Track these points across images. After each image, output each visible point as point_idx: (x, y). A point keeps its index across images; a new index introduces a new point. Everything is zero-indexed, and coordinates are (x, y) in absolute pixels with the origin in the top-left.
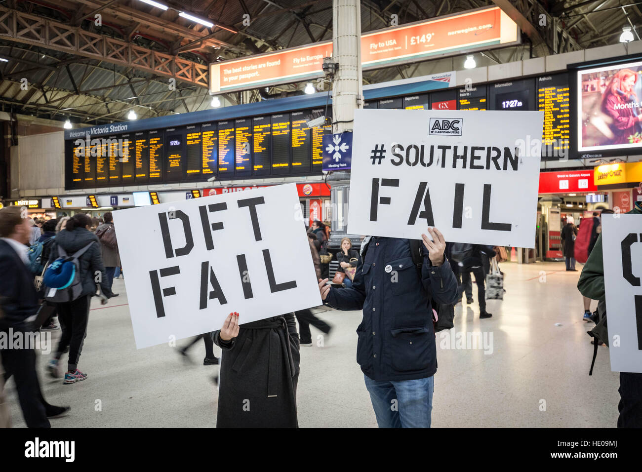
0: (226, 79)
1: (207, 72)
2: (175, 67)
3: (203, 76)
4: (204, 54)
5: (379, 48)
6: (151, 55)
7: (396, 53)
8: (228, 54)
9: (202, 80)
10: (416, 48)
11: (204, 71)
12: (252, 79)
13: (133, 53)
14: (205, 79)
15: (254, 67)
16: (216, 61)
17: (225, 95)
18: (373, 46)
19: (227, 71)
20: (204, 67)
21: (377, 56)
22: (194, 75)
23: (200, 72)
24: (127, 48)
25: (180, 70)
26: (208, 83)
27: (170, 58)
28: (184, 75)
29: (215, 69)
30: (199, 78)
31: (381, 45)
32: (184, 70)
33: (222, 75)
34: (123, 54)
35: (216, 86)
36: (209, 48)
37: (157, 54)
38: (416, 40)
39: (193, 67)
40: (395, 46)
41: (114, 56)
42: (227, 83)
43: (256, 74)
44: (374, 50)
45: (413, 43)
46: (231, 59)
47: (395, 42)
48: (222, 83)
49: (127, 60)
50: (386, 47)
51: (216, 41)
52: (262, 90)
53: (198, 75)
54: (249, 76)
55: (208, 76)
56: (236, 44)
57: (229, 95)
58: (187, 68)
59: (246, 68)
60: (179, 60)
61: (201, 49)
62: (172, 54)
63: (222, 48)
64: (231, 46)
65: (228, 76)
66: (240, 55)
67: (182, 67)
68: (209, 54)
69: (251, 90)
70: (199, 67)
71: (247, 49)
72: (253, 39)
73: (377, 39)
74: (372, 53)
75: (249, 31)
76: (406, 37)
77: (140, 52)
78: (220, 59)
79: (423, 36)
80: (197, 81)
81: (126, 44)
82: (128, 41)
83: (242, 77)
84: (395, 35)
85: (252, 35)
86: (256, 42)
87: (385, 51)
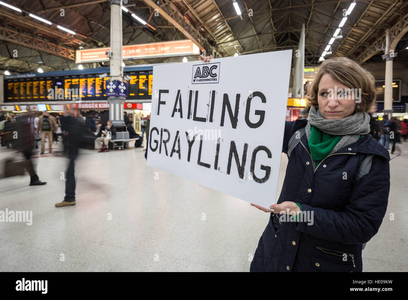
0: (83, 57)
1: (75, 53)
2: (58, 50)
3: (72, 55)
4: (73, 46)
5: (148, 51)
6: (45, 43)
7: (155, 53)
8: (85, 47)
9: (72, 57)
10: (163, 52)
11: (73, 53)
12: (95, 58)
13: (35, 42)
14: (74, 56)
15: (96, 53)
16: (79, 49)
17: (84, 64)
18: (146, 49)
19: (84, 54)
20: (73, 51)
21: (148, 54)
22: (68, 54)
23: (71, 53)
24: (32, 39)
25: (60, 51)
26: (75, 58)
27: (55, 45)
28: (63, 54)
29: (78, 53)
31: (150, 49)
32: (63, 52)
33: (82, 55)
34: (30, 42)
35: (78, 60)
36: (75, 43)
37: (49, 43)
38: (163, 49)
39: (67, 51)
40: (155, 50)
41: (25, 42)
42: (84, 59)
43: (97, 56)
44: (146, 51)
45: (162, 50)
46: (86, 49)
48: (82, 59)
49: (32, 44)
50: (151, 50)
51: (78, 40)
52: (100, 63)
53: (70, 54)
54: (94, 57)
55: (75, 55)
56: (89, 43)
57: (86, 64)
58: (64, 51)
59: (92, 53)
60: (60, 47)
61: (71, 43)
62: (57, 44)
63: (82, 44)
64: (86, 43)
65: (84, 56)
66: (91, 48)
67: (61, 50)
68: (75, 46)
69: (96, 63)
70: (70, 51)
71: (94, 45)
72: (97, 41)
73: (148, 47)
74: (146, 52)
75: (94, 38)
76: (159, 47)
77: (39, 42)
78: (82, 49)
79: (166, 48)
80: (69, 57)
81: (31, 38)
82: (33, 36)
83: (91, 57)
84: (155, 46)
85: (96, 40)
86: (98, 43)
87: (151, 52)
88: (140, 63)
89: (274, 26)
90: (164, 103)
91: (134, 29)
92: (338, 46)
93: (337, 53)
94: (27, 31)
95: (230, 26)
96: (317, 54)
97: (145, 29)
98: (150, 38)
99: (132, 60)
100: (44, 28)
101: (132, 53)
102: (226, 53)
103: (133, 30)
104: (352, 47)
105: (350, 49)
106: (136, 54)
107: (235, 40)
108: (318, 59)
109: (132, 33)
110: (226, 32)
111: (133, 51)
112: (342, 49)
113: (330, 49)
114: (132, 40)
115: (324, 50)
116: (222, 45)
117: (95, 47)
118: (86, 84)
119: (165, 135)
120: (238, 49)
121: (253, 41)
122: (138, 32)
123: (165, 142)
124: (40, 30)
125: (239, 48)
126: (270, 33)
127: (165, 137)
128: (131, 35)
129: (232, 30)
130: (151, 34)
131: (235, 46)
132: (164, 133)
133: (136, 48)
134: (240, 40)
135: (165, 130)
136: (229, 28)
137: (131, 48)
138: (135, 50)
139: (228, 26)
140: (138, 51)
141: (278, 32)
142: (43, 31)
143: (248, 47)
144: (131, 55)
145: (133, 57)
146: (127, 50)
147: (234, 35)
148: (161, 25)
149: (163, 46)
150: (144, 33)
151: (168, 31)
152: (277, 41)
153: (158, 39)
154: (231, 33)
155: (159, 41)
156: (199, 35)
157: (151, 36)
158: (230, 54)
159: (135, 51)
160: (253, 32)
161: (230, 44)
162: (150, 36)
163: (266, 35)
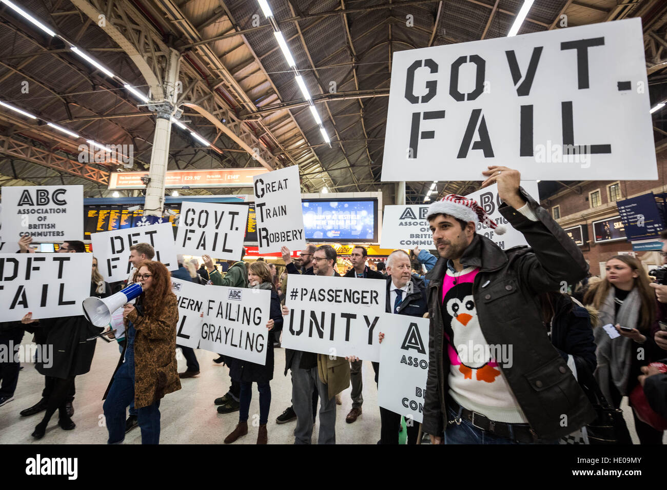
0: (120, 182)
1: (109, 176)
2: (85, 171)
3: (105, 178)
4: (108, 167)
5: (211, 178)
6: (66, 162)
7: (220, 182)
8: (125, 169)
9: (104, 181)
10: (230, 181)
11: (106, 176)
13: (52, 159)
14: (107, 180)
15: (138, 177)
16: (116, 171)
17: (120, 191)
18: (208, 176)
19: (121, 178)
20: (107, 174)
21: (210, 182)
22: (98, 177)
23: (104, 176)
24: (48, 155)
26: (108, 183)
27: (82, 165)
29: (114, 176)
30: (102, 179)
31: (213, 176)
32: (92, 174)
33: (118, 179)
34: (43, 158)
35: (113, 184)
37: (72, 162)
38: (230, 177)
39: (98, 172)
40: (219, 178)
41: (37, 158)
42: (121, 184)
44: (209, 178)
45: (229, 178)
47: (220, 176)
48: (118, 184)
49: (47, 162)
50: (215, 178)
55: (109, 179)
57: (123, 191)
58: (94, 172)
60: (88, 167)
65: (122, 180)
67: (89, 171)
68: (112, 167)
70: (102, 172)
71: (138, 168)
72: (143, 163)
73: (211, 174)
74: (208, 180)
75: (139, 158)
76: (226, 175)
77: (58, 159)
78: (119, 171)
79: (234, 176)
80: (100, 180)
81: (47, 153)
82: (50, 151)
83: (130, 182)
84: (221, 173)
85: (142, 161)
86: (144, 165)
87: (215, 180)
88: (201, 193)
89: (371, 159)
90: (212, 308)
91: (195, 150)
92: (445, 185)
93: (444, 192)
94: (43, 143)
95: (317, 155)
96: (421, 193)
97: (210, 152)
98: (216, 163)
99: (189, 188)
100: (69, 141)
101: (188, 179)
102: (313, 186)
103: (194, 152)
104: (461, 187)
105: (458, 189)
106: (194, 181)
107: (324, 171)
108: (422, 198)
109: (193, 155)
110: (312, 161)
111: (191, 178)
112: (450, 188)
113: (435, 188)
114: (192, 164)
115: (429, 189)
116: (308, 176)
117: (139, 170)
118: (120, 218)
119: (212, 328)
120: (327, 182)
121: (346, 173)
122: (201, 154)
123: (212, 333)
124: (62, 144)
125: (329, 181)
126: (367, 166)
127: (212, 329)
128: (190, 157)
129: (319, 159)
130: (218, 158)
131: (323, 179)
132: (211, 327)
133: (194, 174)
134: (330, 172)
135: (212, 325)
136: (316, 157)
137: (188, 174)
138: (194, 176)
139: (315, 154)
140: (197, 178)
141: (375, 166)
142: (67, 145)
143: (339, 180)
144: (187, 182)
145: (191, 185)
146: (183, 176)
147: (322, 166)
148: (231, 149)
149: (231, 173)
150: (208, 155)
151: (240, 156)
152: (375, 177)
153: (227, 164)
154: (319, 163)
155: (228, 167)
156: (278, 163)
157: (218, 161)
158: (318, 187)
159: (193, 178)
160: (345, 163)
161: (319, 176)
162: (216, 160)
163: (362, 167)
